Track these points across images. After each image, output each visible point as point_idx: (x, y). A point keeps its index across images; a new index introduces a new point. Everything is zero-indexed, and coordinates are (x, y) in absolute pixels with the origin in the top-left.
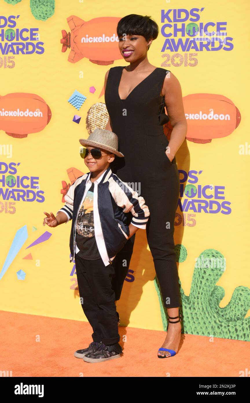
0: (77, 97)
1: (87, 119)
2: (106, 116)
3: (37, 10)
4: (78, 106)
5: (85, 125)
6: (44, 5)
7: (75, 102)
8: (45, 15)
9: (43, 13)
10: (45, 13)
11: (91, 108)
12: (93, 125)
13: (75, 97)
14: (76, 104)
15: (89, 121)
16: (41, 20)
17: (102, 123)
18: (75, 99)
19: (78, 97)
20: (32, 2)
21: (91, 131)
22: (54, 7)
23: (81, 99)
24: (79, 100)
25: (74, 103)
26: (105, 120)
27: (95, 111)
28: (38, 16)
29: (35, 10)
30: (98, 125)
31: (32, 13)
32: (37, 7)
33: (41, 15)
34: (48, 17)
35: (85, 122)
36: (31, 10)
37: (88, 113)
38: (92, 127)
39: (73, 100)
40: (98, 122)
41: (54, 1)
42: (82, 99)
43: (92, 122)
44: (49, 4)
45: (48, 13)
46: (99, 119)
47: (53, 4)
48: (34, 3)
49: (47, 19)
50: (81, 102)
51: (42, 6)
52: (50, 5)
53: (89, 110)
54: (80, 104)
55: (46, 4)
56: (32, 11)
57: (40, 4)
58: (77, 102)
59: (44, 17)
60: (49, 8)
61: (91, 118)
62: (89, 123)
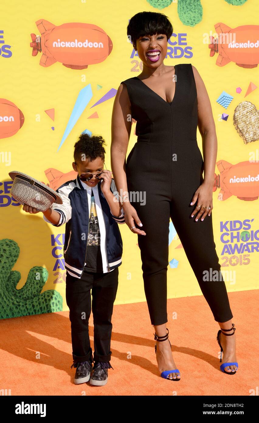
0: (224, 98)
1: (234, 116)
2: (251, 113)
3: (185, 16)
4: (226, 105)
5: (233, 122)
6: (192, 11)
7: (223, 101)
8: (193, 21)
9: (190, 19)
10: (193, 19)
11: (237, 107)
12: (240, 121)
13: (223, 97)
14: (224, 104)
15: (236, 118)
16: (189, 25)
17: (247, 119)
18: (223, 99)
19: (226, 97)
20: (180, 8)
21: (238, 126)
22: (202, 14)
23: (228, 99)
24: (226, 100)
25: (222, 103)
26: (250, 116)
27: (241, 109)
28: (186, 22)
29: (182, 15)
30: (244, 121)
31: (180, 19)
32: (185, 13)
33: (189, 21)
34: (196, 23)
35: (233, 119)
36: (179, 15)
37: (235, 111)
38: (239, 123)
39: (221, 100)
40: (244, 119)
41: (202, 8)
42: (230, 99)
43: (239, 119)
44: (196, 10)
45: (196, 19)
46: (245, 116)
47: (201, 10)
48: (182, 9)
49: (195, 25)
50: (228, 101)
51: (189, 12)
52: (198, 12)
53: (236, 108)
54: (227, 103)
55: (194, 11)
56: (180, 17)
57: (188, 10)
58: (225, 102)
59: (192, 22)
60: (196, 15)
61: (238, 115)
62: (236, 120)
